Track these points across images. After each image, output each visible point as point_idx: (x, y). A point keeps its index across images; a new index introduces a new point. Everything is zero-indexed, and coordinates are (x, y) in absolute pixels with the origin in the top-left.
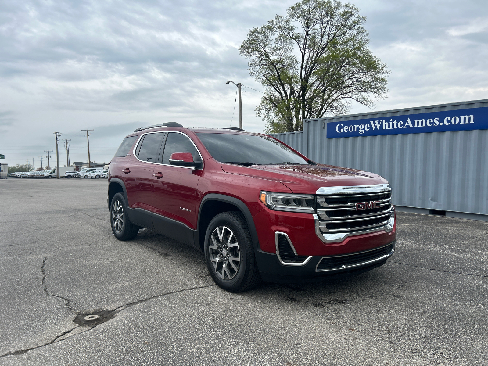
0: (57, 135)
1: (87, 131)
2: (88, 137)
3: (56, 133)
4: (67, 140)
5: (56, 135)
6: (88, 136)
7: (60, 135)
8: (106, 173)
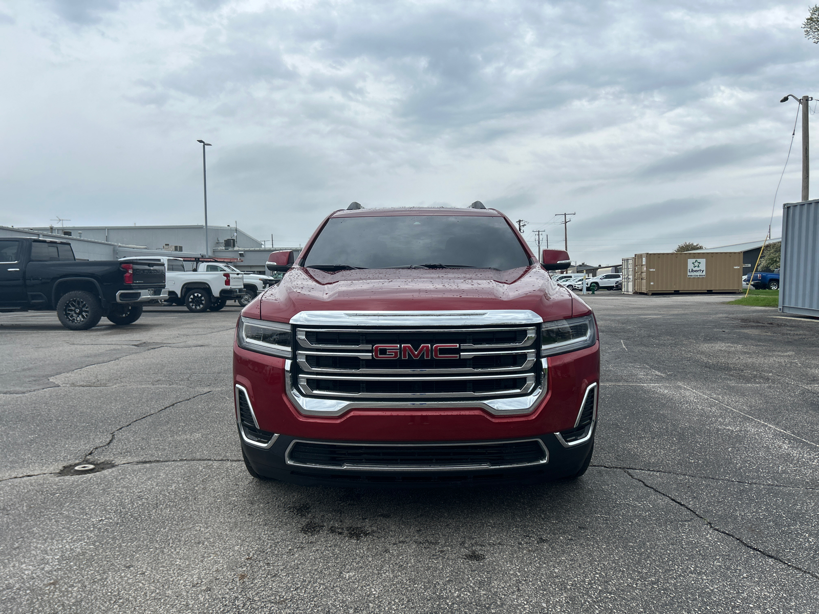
0: (521, 224)
1: (565, 214)
2: (566, 225)
3: (520, 221)
4: (539, 232)
5: (519, 224)
6: (566, 222)
7: (525, 225)
8: (581, 283)
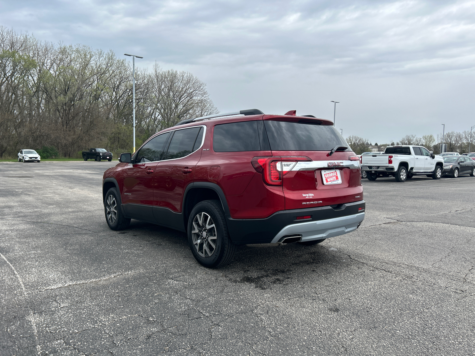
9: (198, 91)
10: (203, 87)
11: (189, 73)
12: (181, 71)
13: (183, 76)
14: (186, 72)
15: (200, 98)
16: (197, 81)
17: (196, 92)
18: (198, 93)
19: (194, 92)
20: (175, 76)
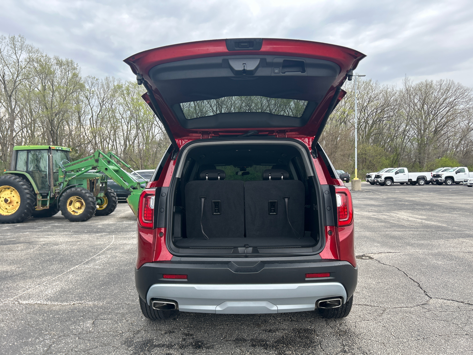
9: (460, 99)
10: (467, 93)
11: (448, 80)
12: (439, 80)
13: (441, 85)
14: (445, 80)
15: (464, 107)
16: (459, 87)
17: (459, 100)
18: (461, 101)
19: (456, 100)
20: (431, 87)
